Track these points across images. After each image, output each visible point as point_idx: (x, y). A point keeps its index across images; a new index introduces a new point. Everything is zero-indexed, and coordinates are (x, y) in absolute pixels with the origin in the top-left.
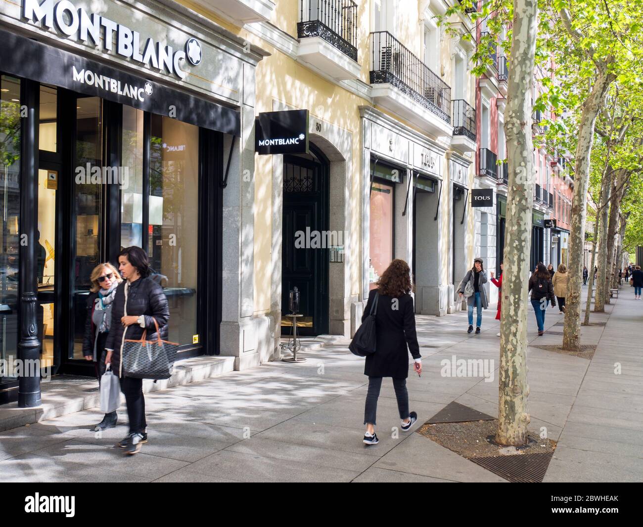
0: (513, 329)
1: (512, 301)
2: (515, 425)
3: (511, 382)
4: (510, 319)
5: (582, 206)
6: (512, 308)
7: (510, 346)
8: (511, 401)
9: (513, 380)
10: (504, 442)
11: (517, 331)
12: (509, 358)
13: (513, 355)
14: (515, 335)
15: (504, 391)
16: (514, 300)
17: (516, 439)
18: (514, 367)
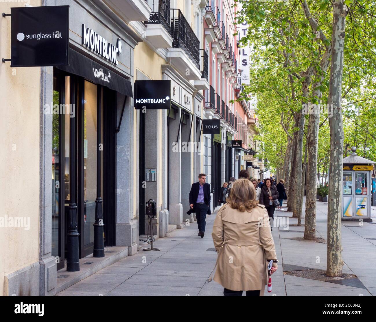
0: (336, 216)
1: (335, 202)
2: (338, 266)
3: (335, 244)
4: (334, 211)
5: (316, 141)
6: (335, 205)
7: (334, 225)
8: (336, 254)
9: (336, 243)
10: (332, 275)
11: (338, 217)
12: (334, 231)
13: (336, 230)
14: (337, 219)
15: (332, 249)
16: (336, 201)
17: (338, 273)
18: (337, 236)
